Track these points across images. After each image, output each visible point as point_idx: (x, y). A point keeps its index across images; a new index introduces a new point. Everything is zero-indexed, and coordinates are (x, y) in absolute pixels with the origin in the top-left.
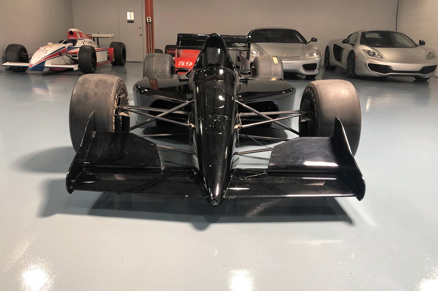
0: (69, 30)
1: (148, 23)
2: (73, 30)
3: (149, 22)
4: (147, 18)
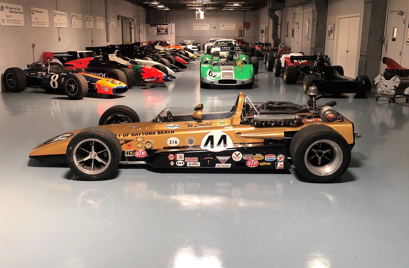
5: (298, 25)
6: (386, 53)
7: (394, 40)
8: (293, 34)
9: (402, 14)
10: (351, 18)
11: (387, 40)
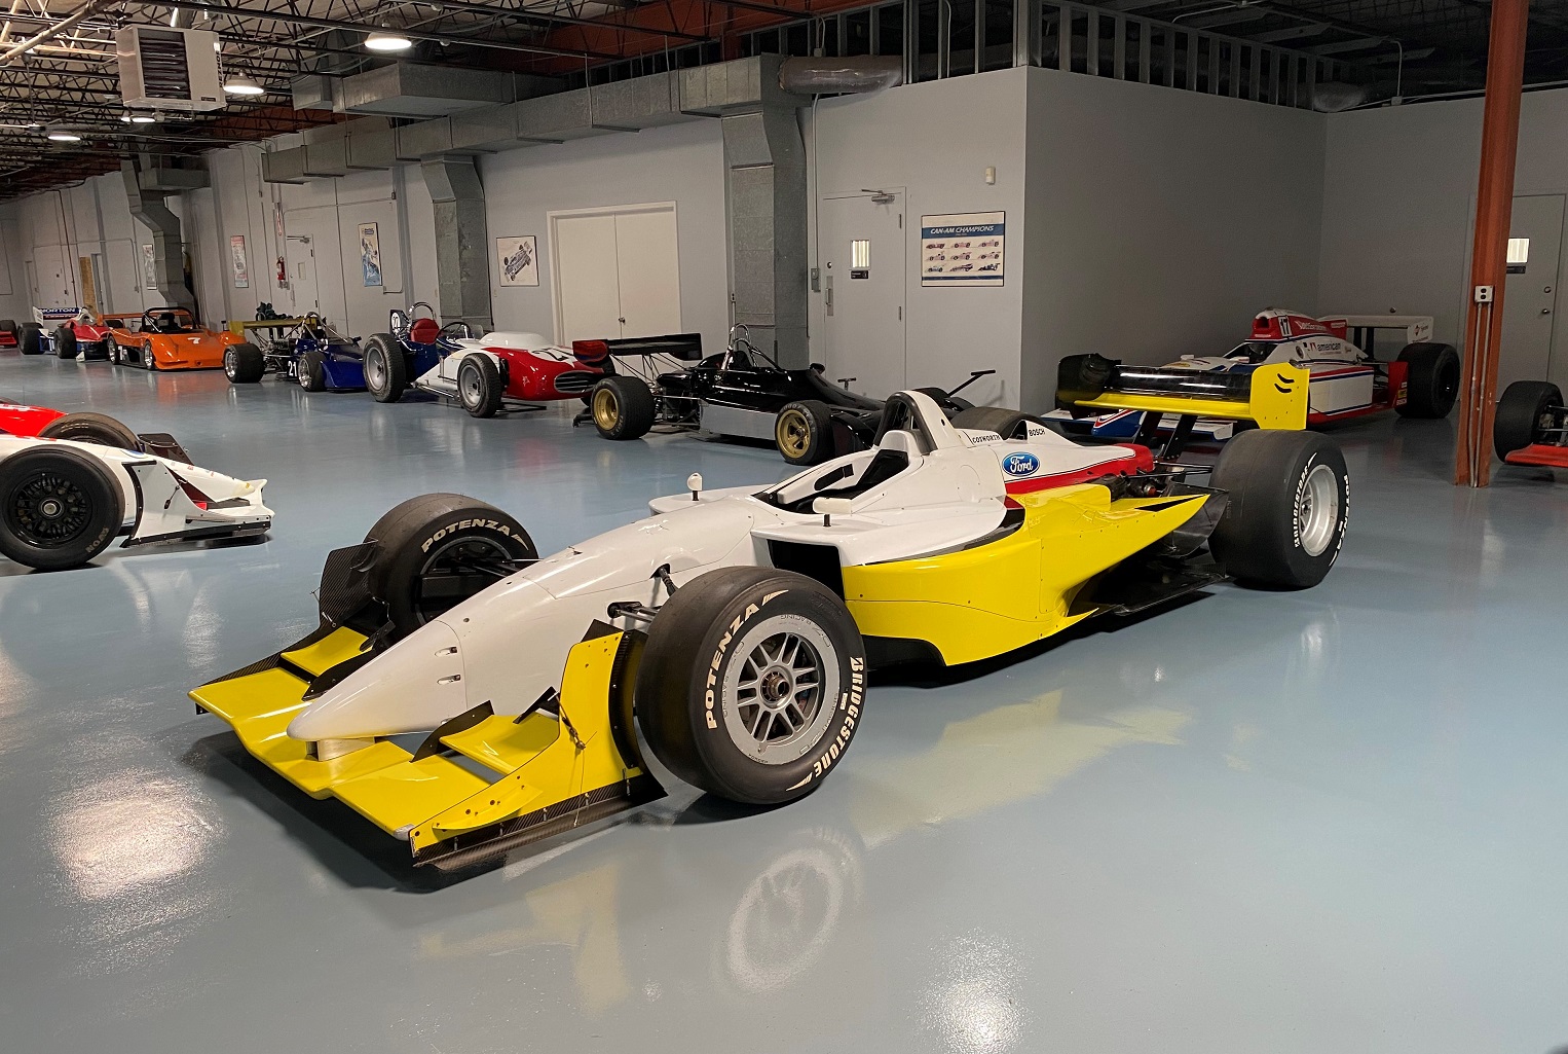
0: (1257, 317)
1: (1480, 305)
2: (1268, 315)
3: (1483, 303)
4: (1478, 289)
5: (309, 246)
6: (830, 314)
7: (861, 274)
8: (282, 276)
9: (884, 199)
10: (618, 217)
11: (830, 278)
